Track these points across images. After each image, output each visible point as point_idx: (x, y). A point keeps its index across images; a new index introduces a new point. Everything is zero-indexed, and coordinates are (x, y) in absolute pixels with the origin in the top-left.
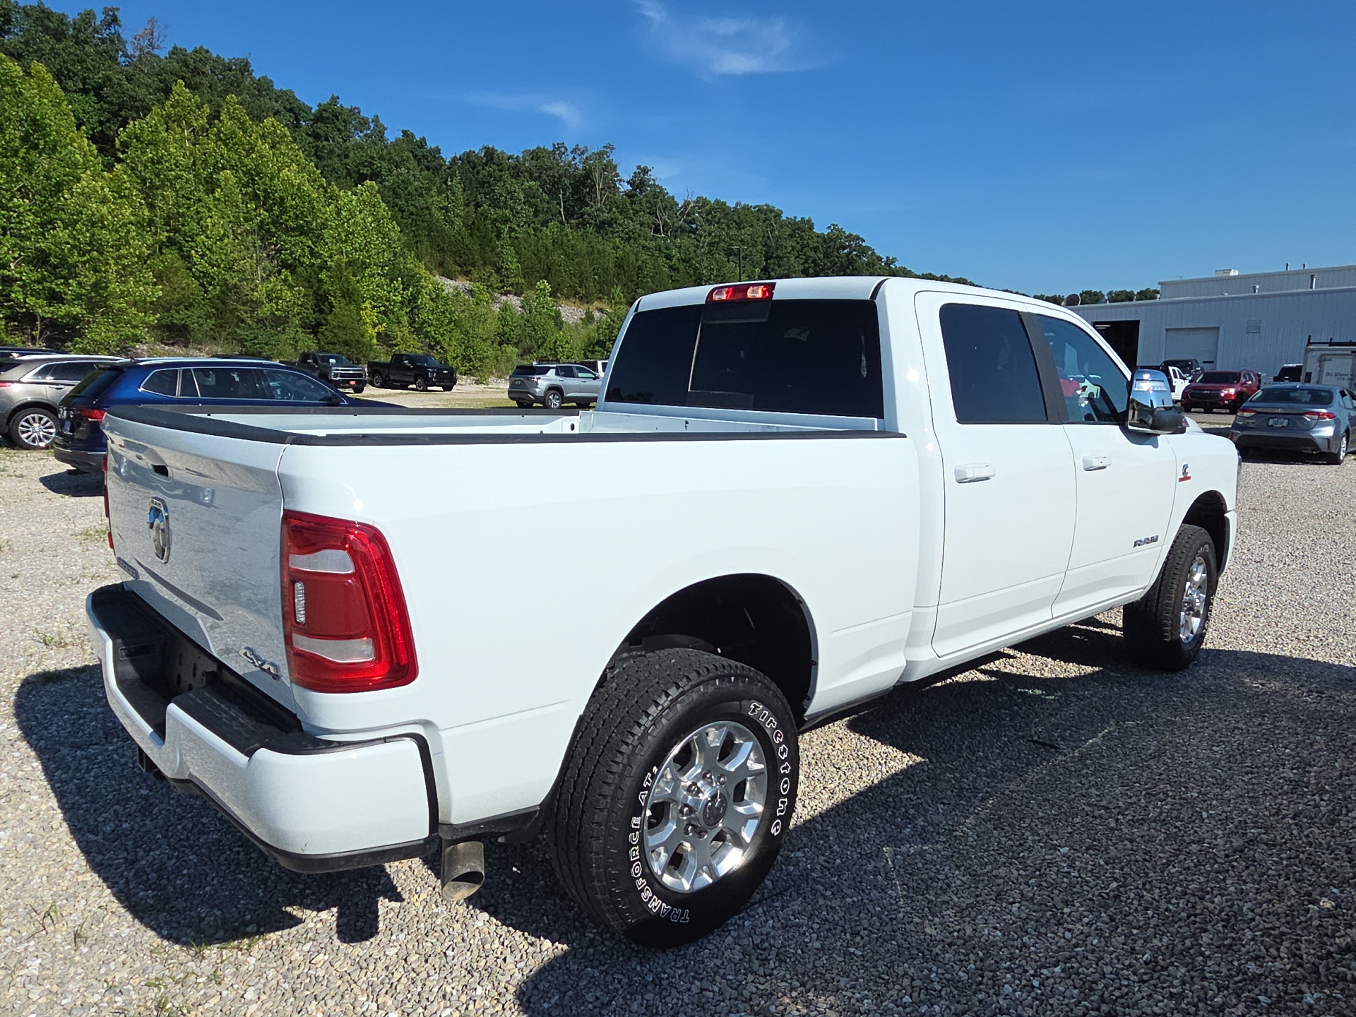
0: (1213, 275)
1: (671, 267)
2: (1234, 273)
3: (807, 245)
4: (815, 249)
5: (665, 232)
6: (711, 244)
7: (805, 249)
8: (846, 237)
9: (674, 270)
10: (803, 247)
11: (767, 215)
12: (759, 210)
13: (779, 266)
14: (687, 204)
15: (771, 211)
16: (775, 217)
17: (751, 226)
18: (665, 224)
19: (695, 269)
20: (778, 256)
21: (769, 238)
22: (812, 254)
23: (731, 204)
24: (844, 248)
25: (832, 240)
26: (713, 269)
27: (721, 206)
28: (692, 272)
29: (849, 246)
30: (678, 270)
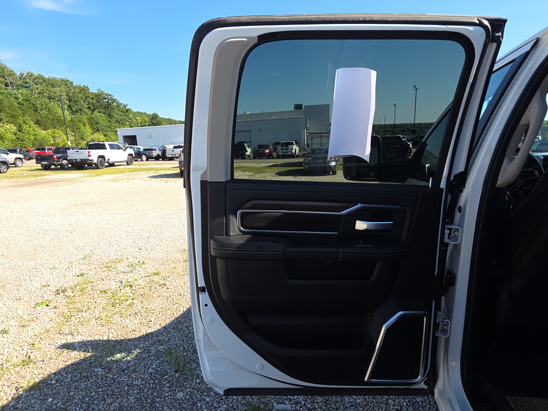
0: (242, 113)
1: (19, 103)
2: (248, 113)
3: (88, 97)
4: (92, 99)
5: (12, 87)
6: (40, 93)
7: (88, 99)
8: (106, 94)
9: (21, 104)
10: (86, 97)
11: (66, 83)
12: (61, 80)
13: (76, 105)
14: (22, 75)
15: (68, 81)
16: (71, 84)
17: (59, 87)
18: (11, 83)
19: (33, 105)
20: (75, 101)
21: (69, 93)
22: (91, 101)
23: (46, 76)
24: (105, 99)
25: (99, 96)
26: (43, 105)
27: (41, 77)
28: (31, 106)
29: (107, 98)
30: (23, 104)
